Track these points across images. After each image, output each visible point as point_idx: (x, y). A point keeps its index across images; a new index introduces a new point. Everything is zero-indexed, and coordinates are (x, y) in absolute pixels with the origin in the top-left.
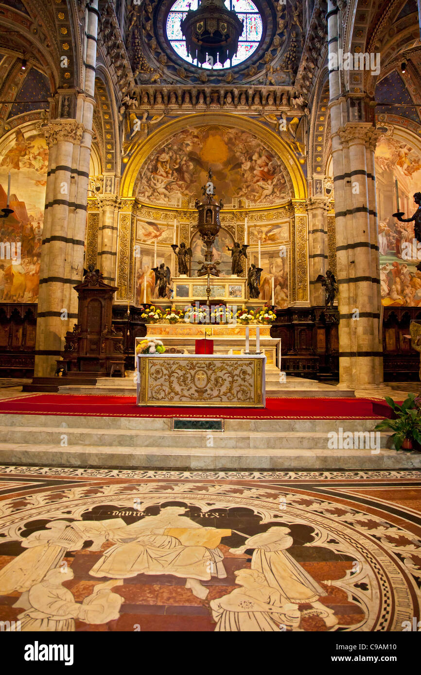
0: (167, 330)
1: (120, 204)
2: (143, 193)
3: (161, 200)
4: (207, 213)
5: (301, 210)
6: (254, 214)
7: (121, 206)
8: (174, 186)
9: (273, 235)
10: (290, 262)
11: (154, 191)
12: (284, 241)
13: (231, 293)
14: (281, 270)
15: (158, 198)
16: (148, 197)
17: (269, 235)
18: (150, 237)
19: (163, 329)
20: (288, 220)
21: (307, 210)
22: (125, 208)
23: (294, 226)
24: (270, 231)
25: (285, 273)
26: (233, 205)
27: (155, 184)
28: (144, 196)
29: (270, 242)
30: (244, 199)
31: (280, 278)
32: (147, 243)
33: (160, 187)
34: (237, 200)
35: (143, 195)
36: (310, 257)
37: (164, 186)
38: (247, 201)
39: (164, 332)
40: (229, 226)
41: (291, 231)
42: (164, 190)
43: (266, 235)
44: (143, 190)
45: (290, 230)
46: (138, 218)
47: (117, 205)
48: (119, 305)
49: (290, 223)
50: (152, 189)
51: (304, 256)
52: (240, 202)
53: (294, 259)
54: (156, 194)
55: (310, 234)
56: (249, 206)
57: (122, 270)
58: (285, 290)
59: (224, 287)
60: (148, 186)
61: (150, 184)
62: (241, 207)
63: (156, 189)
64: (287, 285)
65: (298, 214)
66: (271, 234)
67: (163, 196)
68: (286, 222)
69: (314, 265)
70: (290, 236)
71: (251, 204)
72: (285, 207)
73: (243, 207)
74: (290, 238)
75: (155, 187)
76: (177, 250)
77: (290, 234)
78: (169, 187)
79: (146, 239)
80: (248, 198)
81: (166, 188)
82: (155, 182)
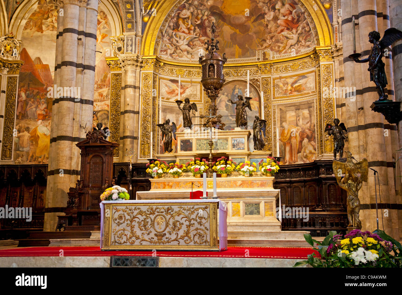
0: (171, 184)
1: (142, 63)
2: (165, 51)
3: (184, 57)
4: (209, 68)
5: (327, 58)
6: (279, 66)
7: (143, 65)
8: (197, 42)
9: (299, 86)
10: (317, 113)
11: (176, 48)
12: (310, 92)
13: (234, 146)
14: (308, 122)
15: (180, 55)
16: (171, 55)
17: (294, 86)
18: (174, 95)
19: (166, 183)
20: (314, 69)
21: (333, 58)
22: (147, 67)
23: (319, 75)
24: (295, 82)
25: (312, 125)
26: (257, 57)
27: (177, 42)
28: (167, 53)
29: (296, 93)
30: (268, 51)
31: (307, 131)
32: (171, 100)
33: (183, 43)
34: (261, 52)
35: (165, 53)
36: (338, 106)
37: (187, 43)
38: (271, 53)
39: (167, 186)
40: (254, 79)
41: (317, 81)
42: (187, 47)
43: (292, 86)
44: (165, 48)
45: (316, 79)
46: (160, 76)
47: (139, 64)
48: (142, 164)
49: (315, 72)
50: (174, 47)
51: (331, 106)
52: (264, 54)
53: (320, 109)
54: (178, 51)
55: (337, 83)
56: (274, 57)
57: (145, 129)
58: (313, 143)
59: (227, 139)
60: (170, 44)
61: (172, 42)
62: (265, 59)
63: (179, 46)
64: (315, 138)
65: (323, 62)
66: (297, 85)
67: (186, 53)
68: (312, 72)
69: (342, 114)
70: (316, 86)
71: (275, 56)
72: (310, 56)
73: (267, 59)
74: (316, 88)
75: (177, 44)
76: (182, 105)
77: (316, 83)
78: (191, 43)
79: (169, 96)
80: (272, 50)
81: (188, 45)
82: (177, 39)
